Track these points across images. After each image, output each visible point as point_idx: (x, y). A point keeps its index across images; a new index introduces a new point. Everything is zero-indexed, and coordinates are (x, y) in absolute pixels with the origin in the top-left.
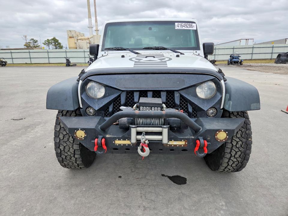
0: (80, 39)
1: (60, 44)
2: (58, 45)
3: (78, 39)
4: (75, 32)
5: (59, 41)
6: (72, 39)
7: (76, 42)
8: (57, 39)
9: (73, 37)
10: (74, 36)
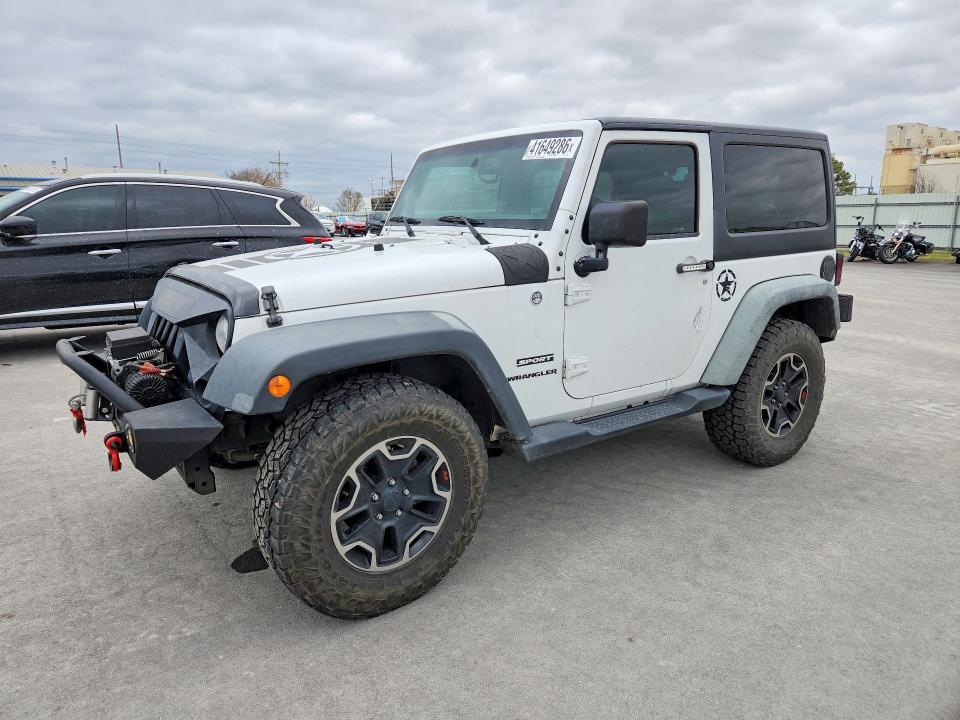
0: (937, 156)
1: (846, 176)
2: (837, 179)
3: (927, 157)
4: (922, 128)
5: (845, 168)
6: (905, 156)
7: (916, 164)
8: (839, 161)
9: (909, 149)
10: (915, 142)
